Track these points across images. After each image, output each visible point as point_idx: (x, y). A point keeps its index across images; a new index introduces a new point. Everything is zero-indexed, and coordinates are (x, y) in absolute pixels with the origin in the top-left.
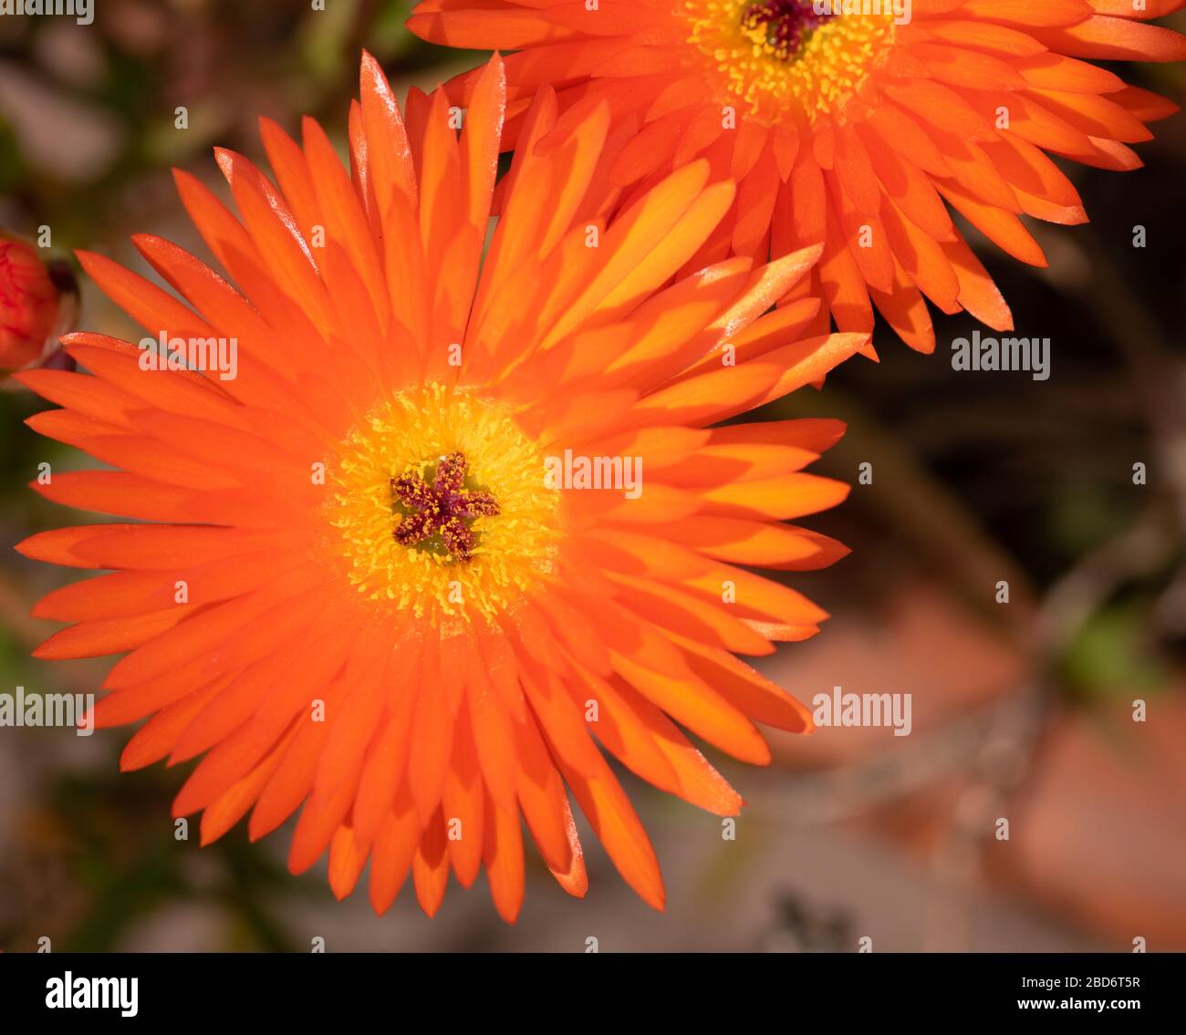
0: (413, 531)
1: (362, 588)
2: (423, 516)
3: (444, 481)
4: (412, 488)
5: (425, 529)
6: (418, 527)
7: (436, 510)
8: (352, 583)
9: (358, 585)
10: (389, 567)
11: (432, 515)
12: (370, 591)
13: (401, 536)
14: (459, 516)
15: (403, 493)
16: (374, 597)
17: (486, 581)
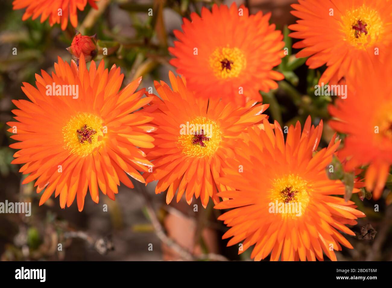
0: (79, 132)
1: (63, 130)
2: (82, 132)
3: (90, 132)
4: (86, 128)
5: (81, 134)
6: (80, 133)
7: (85, 134)
8: (63, 128)
9: (63, 129)
10: (70, 132)
11: (84, 134)
12: (64, 131)
13: (78, 131)
14: (86, 138)
15: (84, 127)
16: (63, 133)
17: (77, 148)
